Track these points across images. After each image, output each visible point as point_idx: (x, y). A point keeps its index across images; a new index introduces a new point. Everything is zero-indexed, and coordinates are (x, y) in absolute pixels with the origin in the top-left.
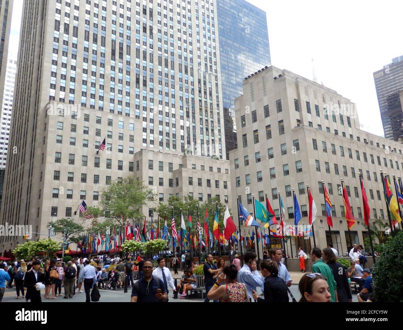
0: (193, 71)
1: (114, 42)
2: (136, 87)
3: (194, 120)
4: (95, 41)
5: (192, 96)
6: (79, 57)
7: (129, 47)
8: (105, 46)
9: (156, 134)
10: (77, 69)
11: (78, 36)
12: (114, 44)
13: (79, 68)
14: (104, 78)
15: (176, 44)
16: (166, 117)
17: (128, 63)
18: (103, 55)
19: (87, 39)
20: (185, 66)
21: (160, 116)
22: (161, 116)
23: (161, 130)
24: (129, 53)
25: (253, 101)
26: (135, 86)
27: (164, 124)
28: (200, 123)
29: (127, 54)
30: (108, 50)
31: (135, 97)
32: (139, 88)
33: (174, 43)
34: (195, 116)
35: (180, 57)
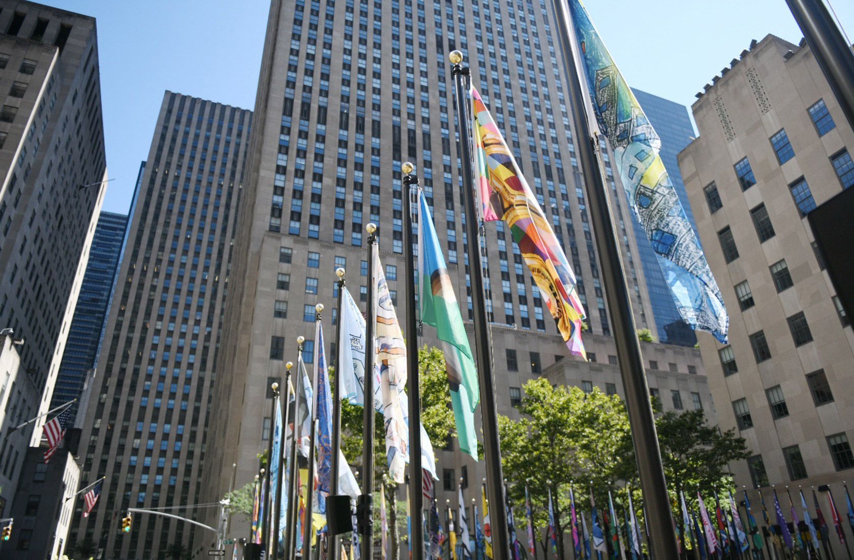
0: (563, 173)
1: (396, 128)
2: (447, 208)
3: (577, 268)
4: (360, 128)
5: (569, 221)
6: (330, 157)
7: (427, 136)
8: (379, 137)
9: (497, 298)
10: (324, 179)
11: (327, 122)
12: (397, 131)
13: (329, 177)
14: (378, 193)
15: (522, 126)
16: (517, 265)
17: (428, 164)
18: (376, 151)
19: (344, 125)
20: (546, 166)
21: (502, 262)
22: (505, 263)
23: (507, 290)
24: (427, 146)
25: (731, 138)
26: (444, 205)
27: (513, 279)
28: (591, 275)
29: (424, 148)
30: (386, 143)
31: (446, 226)
32: (453, 209)
33: (518, 125)
34: (578, 261)
35: (533, 149)
